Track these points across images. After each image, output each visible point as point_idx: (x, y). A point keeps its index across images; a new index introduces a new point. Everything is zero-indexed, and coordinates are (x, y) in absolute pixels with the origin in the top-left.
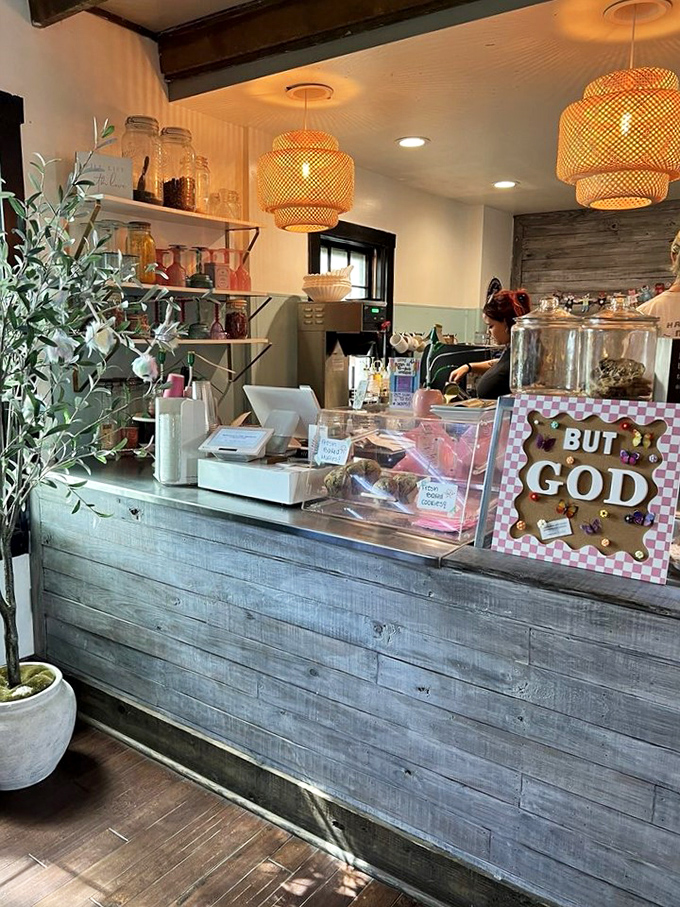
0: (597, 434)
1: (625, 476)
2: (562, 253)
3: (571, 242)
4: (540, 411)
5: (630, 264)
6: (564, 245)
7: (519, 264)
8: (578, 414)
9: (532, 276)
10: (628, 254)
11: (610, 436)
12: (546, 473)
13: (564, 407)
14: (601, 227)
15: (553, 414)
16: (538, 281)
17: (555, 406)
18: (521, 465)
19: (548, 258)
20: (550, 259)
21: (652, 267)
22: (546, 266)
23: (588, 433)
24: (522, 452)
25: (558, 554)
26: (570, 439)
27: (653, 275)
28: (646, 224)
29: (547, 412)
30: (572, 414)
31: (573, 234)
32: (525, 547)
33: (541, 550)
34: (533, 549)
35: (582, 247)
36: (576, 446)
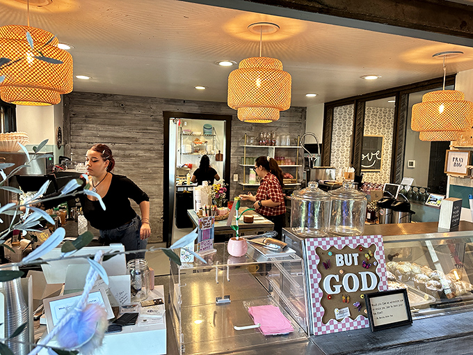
0: (350, 255)
1: (367, 275)
2: (95, 116)
3: (99, 110)
4: (321, 247)
5: (133, 125)
6: (95, 111)
7: (68, 119)
8: (340, 246)
9: (76, 126)
10: (131, 120)
11: (356, 255)
12: (333, 282)
13: (332, 243)
14: (116, 104)
15: (328, 247)
16: (81, 129)
17: (328, 243)
18: (319, 280)
19: (86, 117)
20: (88, 118)
21: (143, 127)
22: (85, 121)
23: (346, 255)
24: (318, 272)
25: (348, 325)
26: (339, 260)
27: (144, 131)
28: (138, 106)
29: (324, 247)
30: (336, 246)
31: (100, 106)
32: (332, 327)
33: (340, 326)
34: (336, 327)
35: (106, 113)
36: (342, 264)
